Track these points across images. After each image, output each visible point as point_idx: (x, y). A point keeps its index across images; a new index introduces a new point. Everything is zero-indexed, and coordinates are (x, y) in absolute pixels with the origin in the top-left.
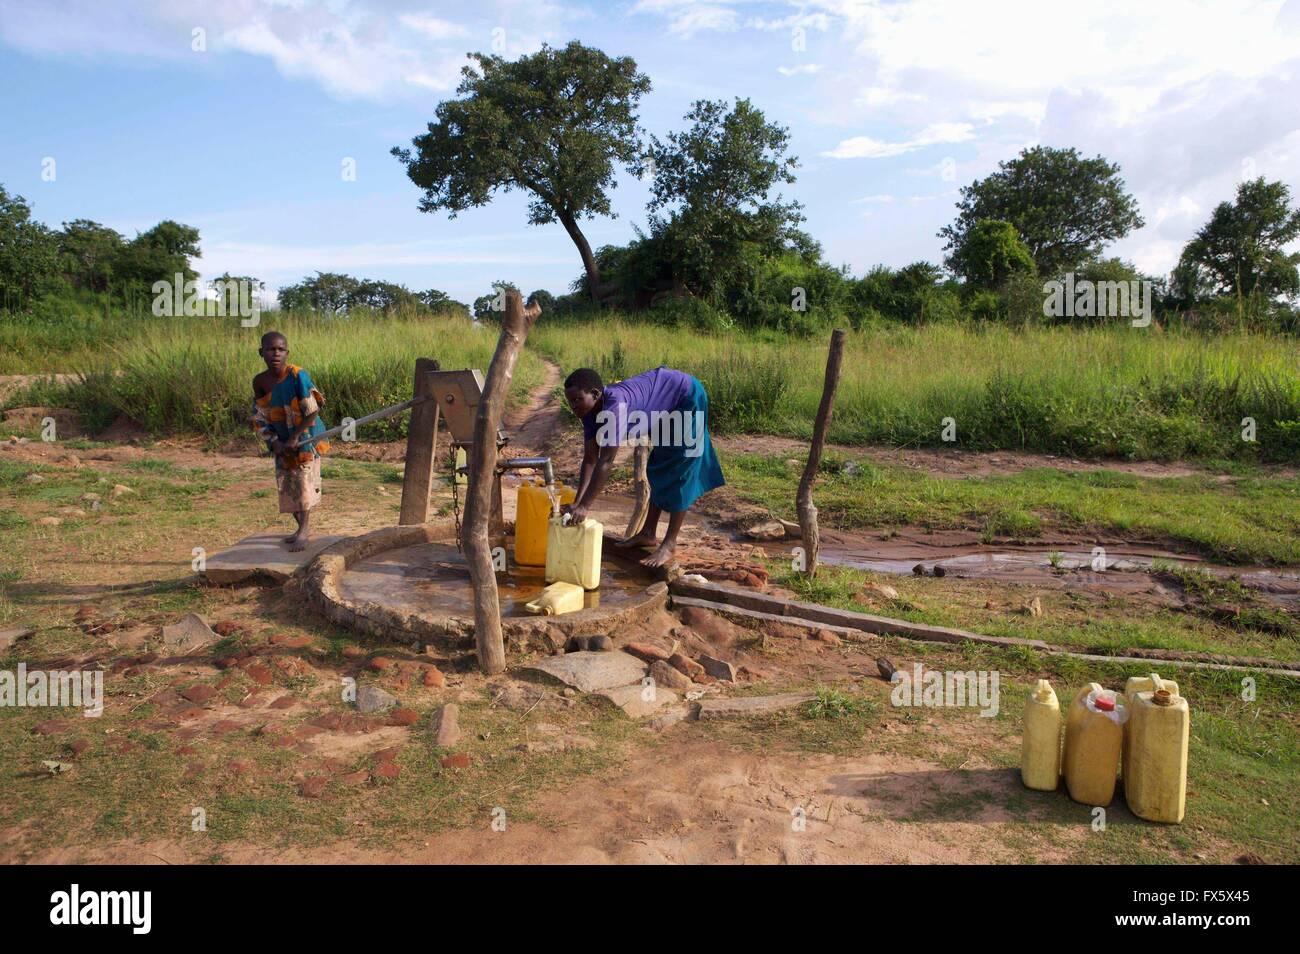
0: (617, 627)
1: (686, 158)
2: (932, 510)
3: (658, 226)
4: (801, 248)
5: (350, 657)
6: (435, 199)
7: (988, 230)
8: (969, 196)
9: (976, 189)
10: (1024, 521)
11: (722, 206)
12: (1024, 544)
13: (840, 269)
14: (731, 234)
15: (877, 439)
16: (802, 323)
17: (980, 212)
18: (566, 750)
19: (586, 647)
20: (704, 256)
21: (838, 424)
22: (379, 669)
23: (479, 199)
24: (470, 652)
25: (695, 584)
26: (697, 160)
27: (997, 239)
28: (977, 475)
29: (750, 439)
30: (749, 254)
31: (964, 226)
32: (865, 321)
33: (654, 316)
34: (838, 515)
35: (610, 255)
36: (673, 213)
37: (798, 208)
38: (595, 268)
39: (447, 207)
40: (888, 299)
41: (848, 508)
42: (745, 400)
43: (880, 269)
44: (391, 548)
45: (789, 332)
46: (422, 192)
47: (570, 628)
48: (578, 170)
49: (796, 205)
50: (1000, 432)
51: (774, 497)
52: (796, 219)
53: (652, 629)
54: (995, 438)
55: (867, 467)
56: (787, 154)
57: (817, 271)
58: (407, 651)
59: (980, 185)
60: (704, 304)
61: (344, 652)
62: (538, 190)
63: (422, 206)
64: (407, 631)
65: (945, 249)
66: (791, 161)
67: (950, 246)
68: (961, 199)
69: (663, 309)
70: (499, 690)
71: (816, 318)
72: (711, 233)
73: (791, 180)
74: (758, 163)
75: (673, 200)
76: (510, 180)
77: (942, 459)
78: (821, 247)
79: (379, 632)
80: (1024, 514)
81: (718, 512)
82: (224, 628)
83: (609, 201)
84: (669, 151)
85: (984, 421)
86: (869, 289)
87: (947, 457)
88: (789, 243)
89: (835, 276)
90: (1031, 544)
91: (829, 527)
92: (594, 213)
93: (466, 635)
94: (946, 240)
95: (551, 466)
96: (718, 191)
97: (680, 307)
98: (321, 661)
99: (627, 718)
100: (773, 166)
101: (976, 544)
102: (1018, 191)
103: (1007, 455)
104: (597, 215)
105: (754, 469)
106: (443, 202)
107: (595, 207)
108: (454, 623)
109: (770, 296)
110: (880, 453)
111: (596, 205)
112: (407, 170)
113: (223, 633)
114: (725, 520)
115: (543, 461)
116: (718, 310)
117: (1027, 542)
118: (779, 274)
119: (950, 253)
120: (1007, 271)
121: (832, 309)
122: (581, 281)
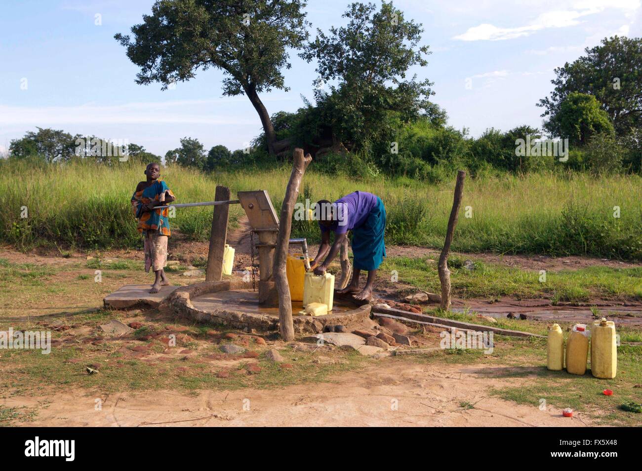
0: (348, 323)
1: (344, 46)
2: (521, 288)
3: (322, 98)
4: (431, 115)
5: (212, 335)
6: (149, 74)
7: (576, 101)
8: (562, 74)
9: (567, 69)
10: (579, 292)
11: (370, 83)
12: (578, 305)
13: (461, 131)
14: (378, 105)
15: (487, 249)
16: (432, 173)
17: (569, 87)
18: (336, 364)
19: (334, 330)
20: (357, 121)
21: (460, 239)
22: (231, 338)
23: (184, 75)
24: (275, 332)
25: (384, 308)
26: (352, 48)
27: (583, 109)
28: (554, 270)
29: (401, 249)
30: (392, 119)
31: (558, 98)
32: (480, 171)
33: (318, 167)
34: (461, 290)
35: (283, 119)
36: (333, 88)
37: (429, 85)
38: (271, 129)
39: (158, 80)
40: (499, 154)
41: (467, 287)
42: (397, 222)
43: (492, 131)
44: (208, 292)
45: (422, 178)
46: (138, 69)
47: (325, 321)
48: (261, 54)
49: (427, 82)
50: (570, 243)
51: (420, 281)
52: (427, 93)
53: (365, 325)
54: (567, 247)
55: (480, 265)
56: (421, 44)
57: (443, 132)
58: (241, 332)
59: (570, 66)
60: (357, 158)
61: (208, 333)
62: (229, 69)
63: (139, 80)
64: (241, 322)
65: (543, 115)
66: (424, 49)
67: (547, 113)
68: (555, 77)
69: (326, 162)
70: (296, 345)
71: (443, 169)
72: (362, 103)
73: (423, 64)
74: (399, 51)
75: (334, 78)
76: (207, 61)
77: (531, 261)
78: (447, 114)
79: (225, 323)
80: (580, 289)
81: (384, 289)
82: (135, 325)
83: (283, 78)
84: (331, 41)
85: (559, 236)
86: (484, 147)
87: (535, 260)
88: (422, 111)
89: (457, 137)
90: (582, 305)
91: (456, 297)
92: (271, 87)
93: (272, 324)
94: (544, 109)
95: (306, 243)
96: (368, 72)
97: (339, 160)
98: (196, 336)
99: (361, 355)
100: (410, 53)
101: (548, 305)
102: (600, 70)
103: (574, 259)
104: (274, 89)
105: (405, 265)
106: (155, 77)
107: (273, 83)
108: (266, 318)
109: (408, 152)
110: (489, 257)
111: (273, 81)
112: (127, 51)
113: (135, 328)
114: (390, 293)
115: (302, 240)
116: (368, 162)
117: (580, 304)
118: (414, 135)
119: (547, 118)
120: (591, 133)
121: (455, 162)
122: (260, 139)
